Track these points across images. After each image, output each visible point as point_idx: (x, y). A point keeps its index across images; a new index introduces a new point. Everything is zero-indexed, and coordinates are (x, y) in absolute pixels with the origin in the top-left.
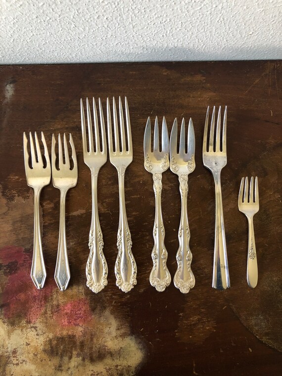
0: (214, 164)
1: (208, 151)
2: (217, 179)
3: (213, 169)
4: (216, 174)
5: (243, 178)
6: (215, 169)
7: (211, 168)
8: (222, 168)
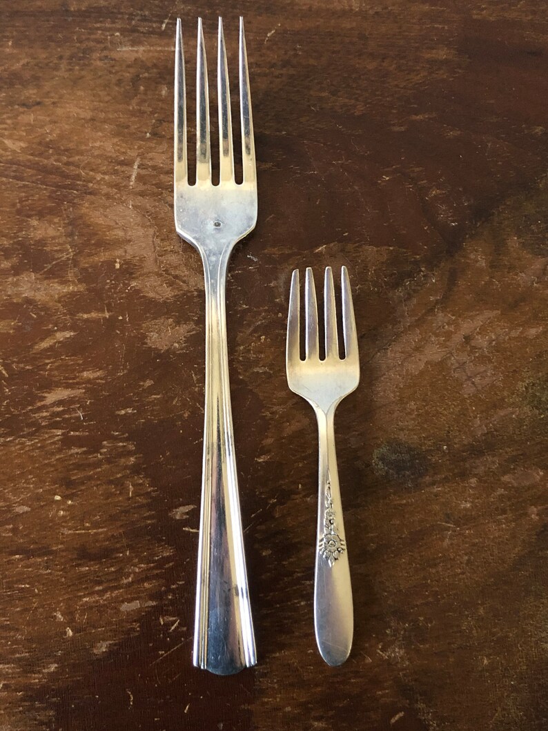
0: (210, 226)
1: (192, 180)
2: (213, 277)
3: (203, 244)
4: (213, 259)
5: (295, 274)
6: (212, 245)
7: (197, 239)
8: (236, 239)
